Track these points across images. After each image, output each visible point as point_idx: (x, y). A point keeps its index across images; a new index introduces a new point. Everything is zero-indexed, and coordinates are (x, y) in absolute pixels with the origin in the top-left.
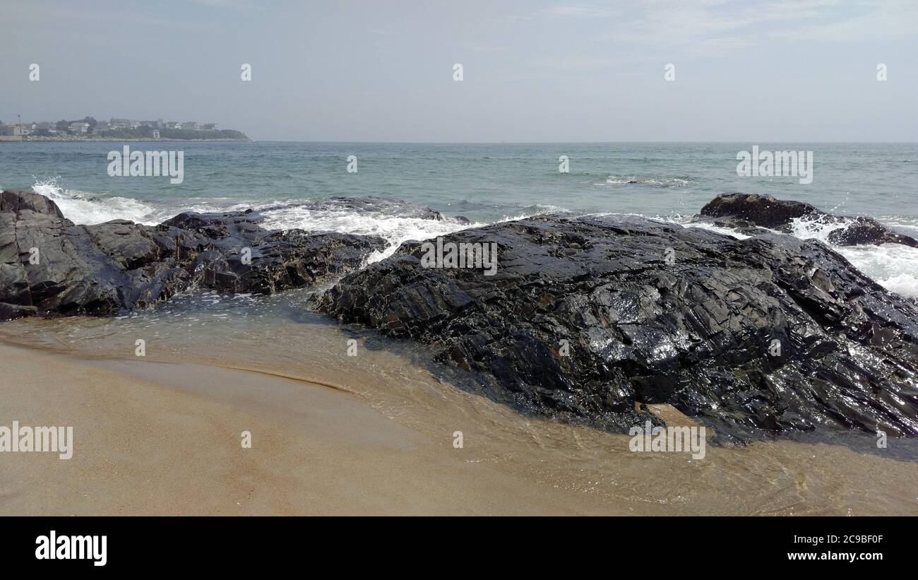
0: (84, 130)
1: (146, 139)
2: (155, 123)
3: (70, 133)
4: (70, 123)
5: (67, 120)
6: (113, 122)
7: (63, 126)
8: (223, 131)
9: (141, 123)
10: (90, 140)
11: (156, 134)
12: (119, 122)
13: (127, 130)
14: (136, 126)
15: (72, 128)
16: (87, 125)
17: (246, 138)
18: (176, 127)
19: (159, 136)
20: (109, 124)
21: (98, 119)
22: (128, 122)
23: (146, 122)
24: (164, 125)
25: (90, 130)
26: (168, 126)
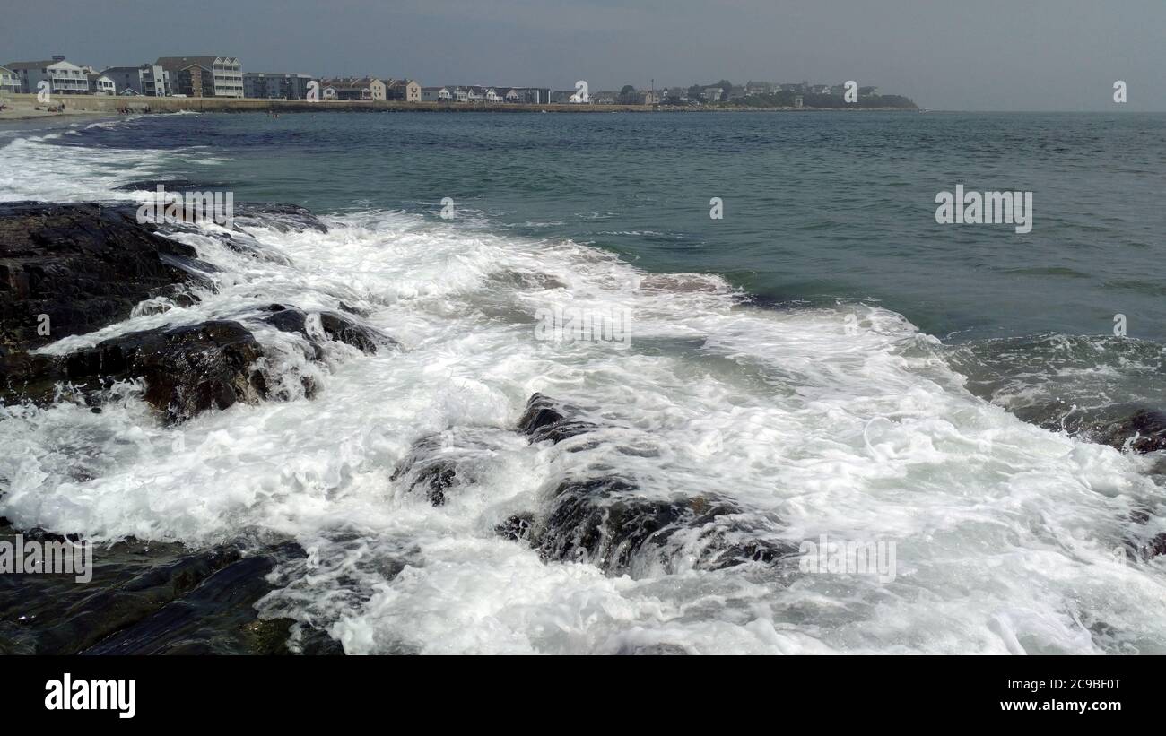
0: (717, 97)
1: (785, 108)
2: (798, 87)
3: (703, 101)
4: (704, 88)
5: (701, 85)
6: (750, 86)
7: (696, 93)
8: (883, 96)
9: (782, 86)
10: (722, 109)
11: (799, 101)
12: (758, 86)
13: (764, 97)
14: (775, 92)
15: (705, 95)
16: (721, 91)
17: (914, 105)
18: (824, 92)
19: (801, 104)
20: (745, 89)
21: (734, 84)
22: (767, 86)
23: (788, 85)
24: (809, 89)
25: (723, 96)
26: (813, 91)
